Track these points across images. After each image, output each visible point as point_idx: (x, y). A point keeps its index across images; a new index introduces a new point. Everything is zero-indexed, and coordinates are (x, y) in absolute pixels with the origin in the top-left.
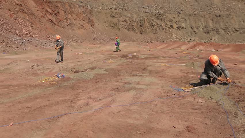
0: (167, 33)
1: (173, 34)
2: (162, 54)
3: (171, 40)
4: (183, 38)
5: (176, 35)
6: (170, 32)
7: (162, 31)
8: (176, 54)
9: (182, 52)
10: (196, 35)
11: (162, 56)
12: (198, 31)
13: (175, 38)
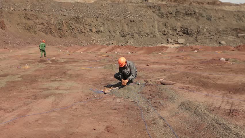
0: (86, 36)
1: (93, 37)
2: (82, 58)
3: (91, 43)
4: (102, 42)
5: (95, 39)
6: (89, 36)
7: (81, 34)
8: (96, 57)
9: (102, 55)
10: (114, 39)
11: (82, 59)
12: (115, 35)
13: (94, 41)
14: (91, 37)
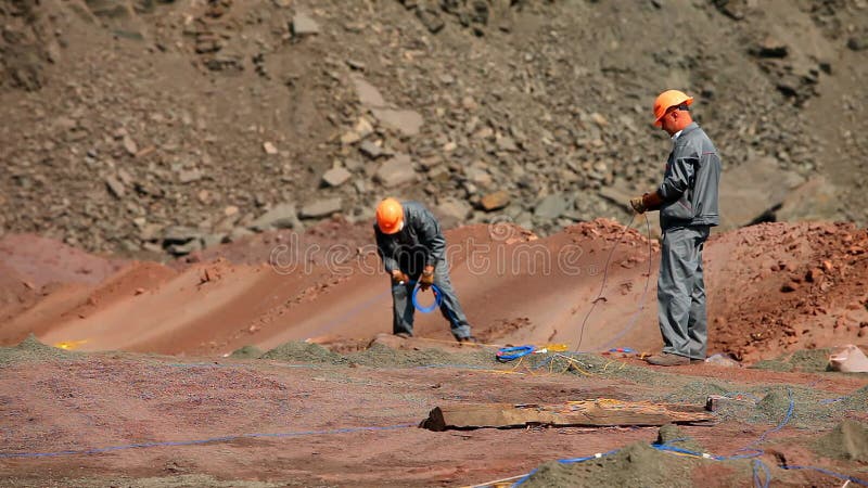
0: (235, 66)
1: (368, 93)
2: (139, 437)
3: (333, 203)
4: (554, 181)
5: (408, 122)
6: (299, 62)
7: (138, 22)
8: (435, 422)
9: (557, 394)
10: (790, 122)
11: (137, 459)
12: (826, 51)
13: (398, 170)
14: (328, 83)
